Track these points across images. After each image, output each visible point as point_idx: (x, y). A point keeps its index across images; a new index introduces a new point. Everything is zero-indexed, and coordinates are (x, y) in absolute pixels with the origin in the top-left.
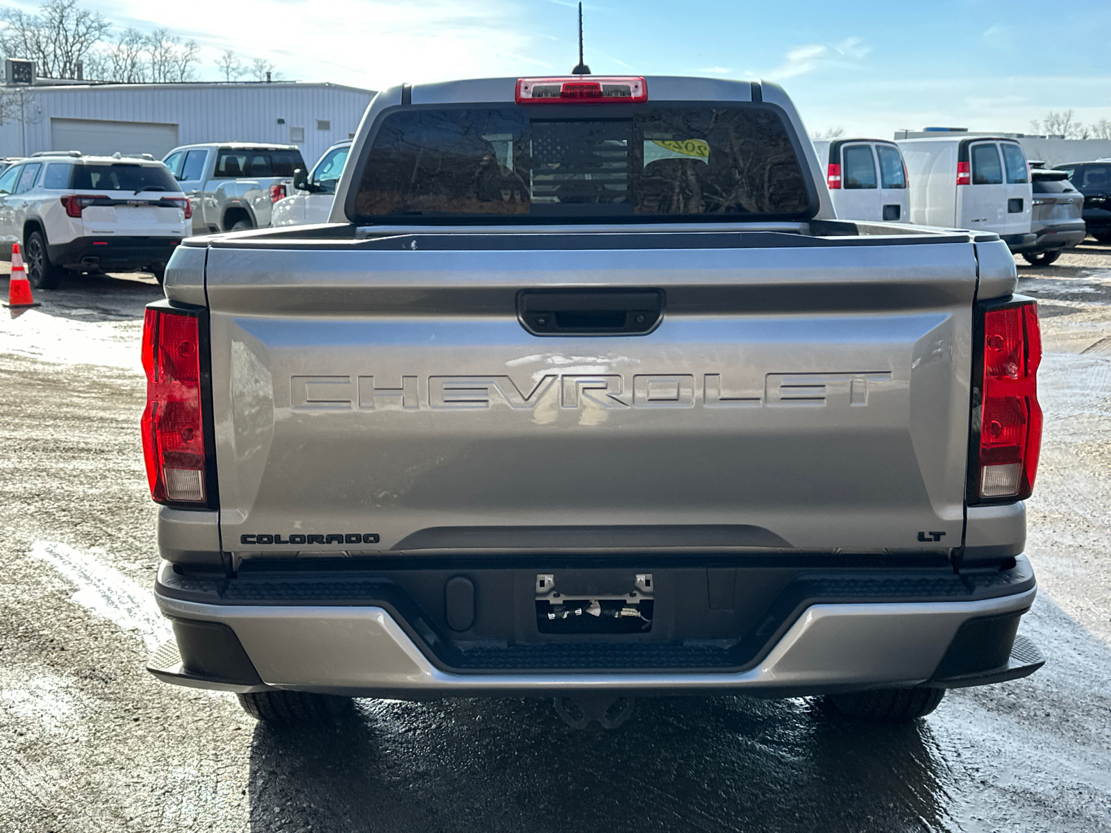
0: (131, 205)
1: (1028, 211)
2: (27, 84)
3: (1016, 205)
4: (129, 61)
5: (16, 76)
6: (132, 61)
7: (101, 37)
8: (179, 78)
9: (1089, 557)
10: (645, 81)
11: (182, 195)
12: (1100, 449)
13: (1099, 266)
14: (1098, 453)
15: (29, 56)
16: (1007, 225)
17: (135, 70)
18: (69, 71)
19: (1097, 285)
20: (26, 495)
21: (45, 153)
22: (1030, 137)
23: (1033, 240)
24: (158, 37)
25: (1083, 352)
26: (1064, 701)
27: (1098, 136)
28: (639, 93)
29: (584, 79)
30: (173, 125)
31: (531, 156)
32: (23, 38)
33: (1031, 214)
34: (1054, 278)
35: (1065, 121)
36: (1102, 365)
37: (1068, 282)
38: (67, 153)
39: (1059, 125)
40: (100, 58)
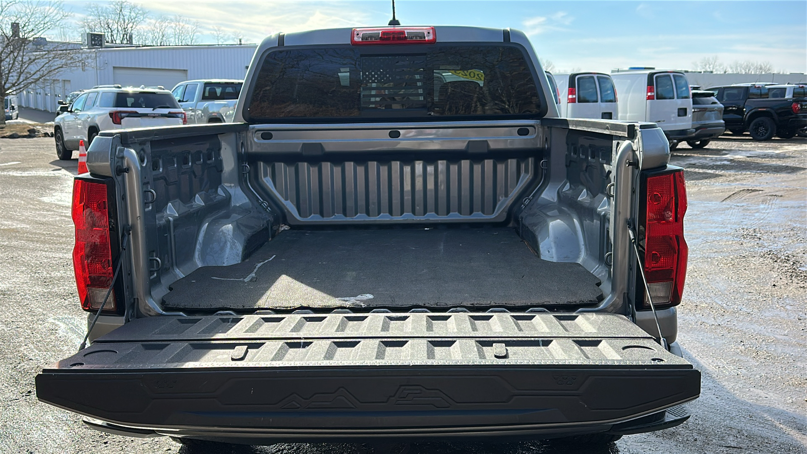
0: (150, 116)
1: (690, 116)
2: (99, 47)
3: (683, 112)
4: (161, 33)
5: (93, 42)
6: (163, 33)
7: (144, 19)
8: (190, 42)
9: (725, 332)
10: (434, 29)
11: (182, 110)
12: (732, 262)
13: (733, 148)
14: (731, 264)
15: (103, 31)
16: (677, 124)
17: (164, 39)
18: (126, 40)
19: (731, 160)
20: (65, 294)
21: (100, 86)
22: (692, 72)
23: (693, 133)
24: (178, 19)
25: (723, 201)
26: (706, 430)
27: (733, 71)
28: (431, 37)
29: (396, 28)
30: (184, 70)
31: (361, 79)
32: (99, 21)
33: (691, 118)
34: (706, 156)
35: (713, 63)
36: (734, 208)
37: (714, 158)
38: (113, 86)
39: (710, 65)
40: (144, 32)
